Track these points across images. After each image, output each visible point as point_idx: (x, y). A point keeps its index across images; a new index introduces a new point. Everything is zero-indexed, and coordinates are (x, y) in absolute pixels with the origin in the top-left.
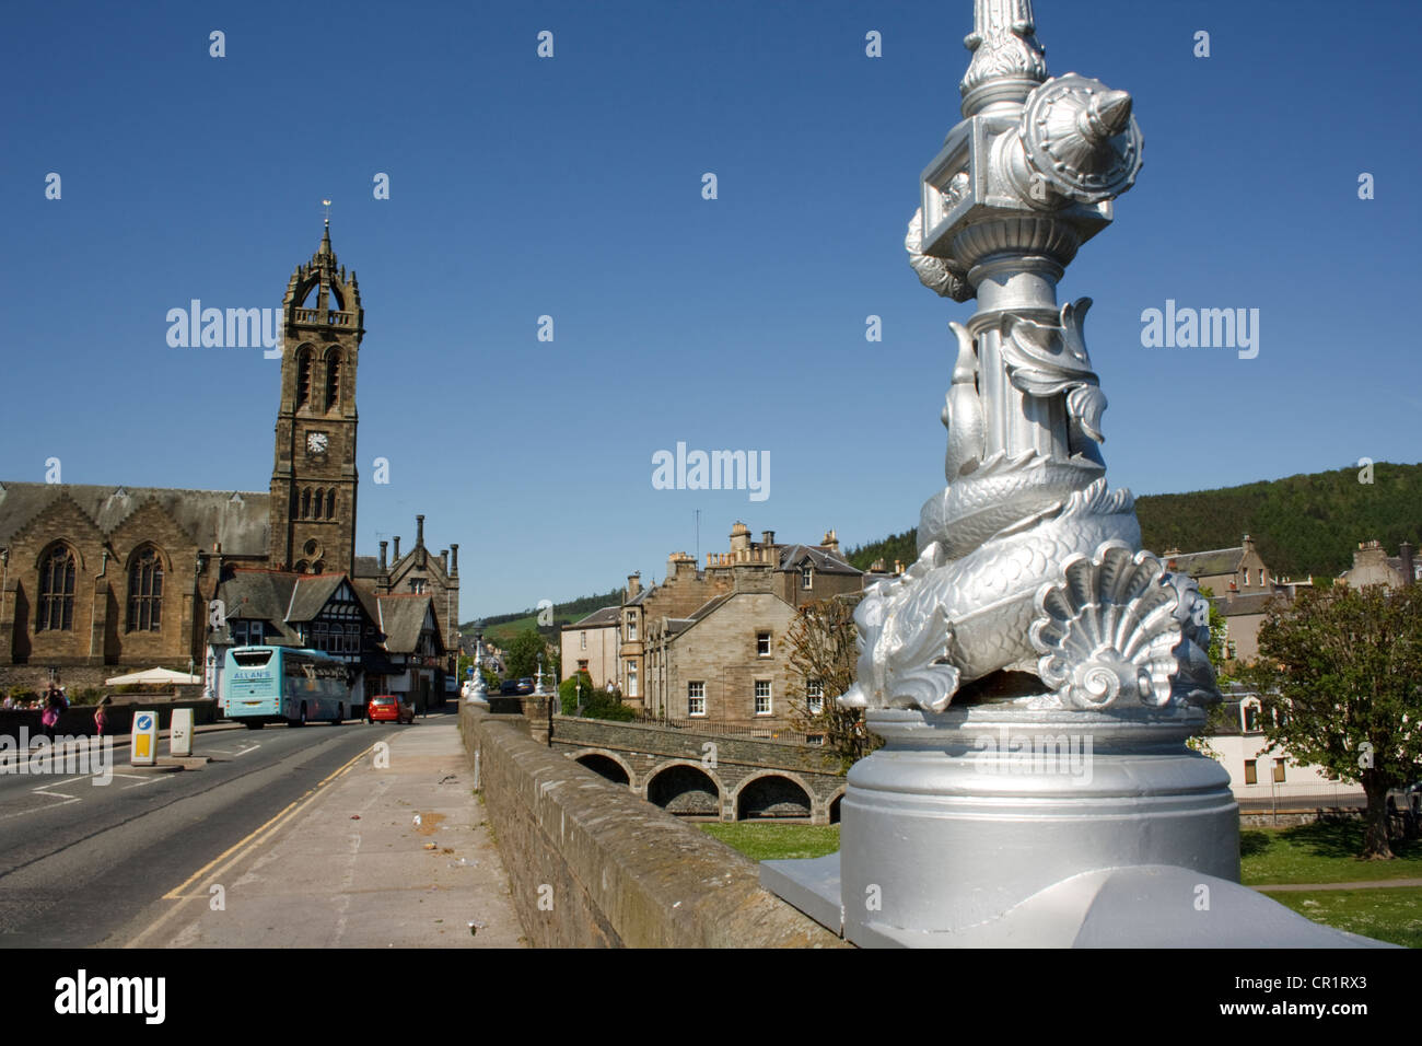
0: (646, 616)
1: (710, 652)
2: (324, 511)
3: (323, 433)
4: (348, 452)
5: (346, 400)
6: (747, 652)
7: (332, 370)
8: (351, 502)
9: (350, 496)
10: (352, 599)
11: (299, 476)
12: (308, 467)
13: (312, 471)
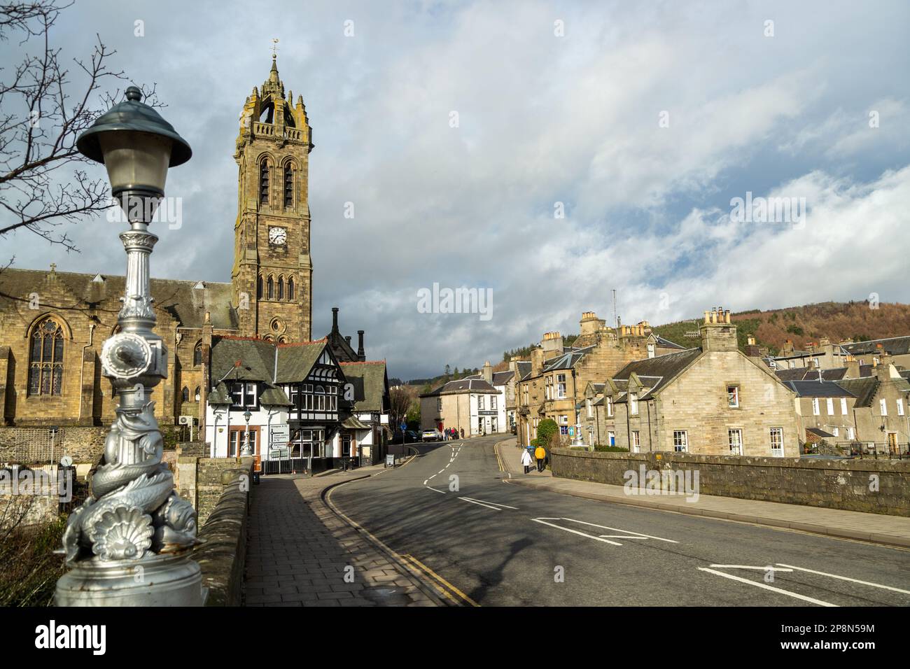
0: (577, 377)
1: (690, 404)
2: (285, 294)
3: (283, 228)
4: (304, 245)
5: (300, 201)
6: (721, 404)
7: (288, 175)
8: (308, 286)
9: (307, 281)
10: (332, 364)
11: (263, 263)
12: (271, 256)
13: (274, 259)
